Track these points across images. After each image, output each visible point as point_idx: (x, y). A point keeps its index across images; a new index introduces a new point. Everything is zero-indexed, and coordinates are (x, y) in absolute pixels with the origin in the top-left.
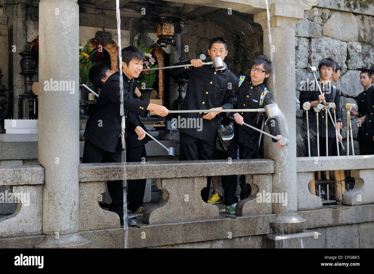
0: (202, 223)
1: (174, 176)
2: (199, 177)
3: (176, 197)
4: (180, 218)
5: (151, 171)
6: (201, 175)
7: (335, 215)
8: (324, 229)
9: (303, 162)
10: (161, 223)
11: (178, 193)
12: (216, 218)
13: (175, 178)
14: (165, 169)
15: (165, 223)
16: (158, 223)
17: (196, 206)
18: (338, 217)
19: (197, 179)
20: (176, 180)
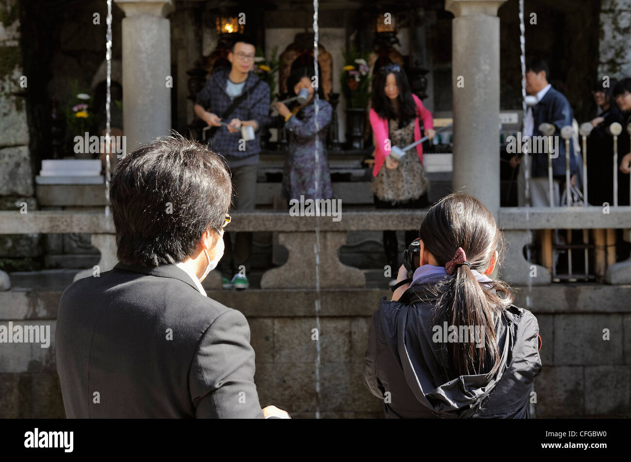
0: (333, 292)
1: (293, 228)
2: (333, 231)
3: (299, 256)
4: (305, 283)
5: (261, 222)
6: (335, 229)
7: (572, 298)
8: (551, 317)
9: (510, 214)
10: (278, 288)
11: (302, 251)
12: (361, 287)
13: (296, 232)
14: (280, 219)
15: (283, 288)
16: (274, 288)
17: (329, 270)
18: (576, 300)
19: (331, 233)
20: (299, 235)
